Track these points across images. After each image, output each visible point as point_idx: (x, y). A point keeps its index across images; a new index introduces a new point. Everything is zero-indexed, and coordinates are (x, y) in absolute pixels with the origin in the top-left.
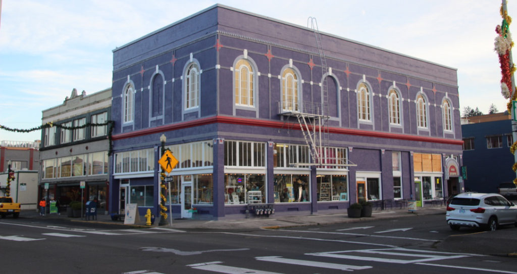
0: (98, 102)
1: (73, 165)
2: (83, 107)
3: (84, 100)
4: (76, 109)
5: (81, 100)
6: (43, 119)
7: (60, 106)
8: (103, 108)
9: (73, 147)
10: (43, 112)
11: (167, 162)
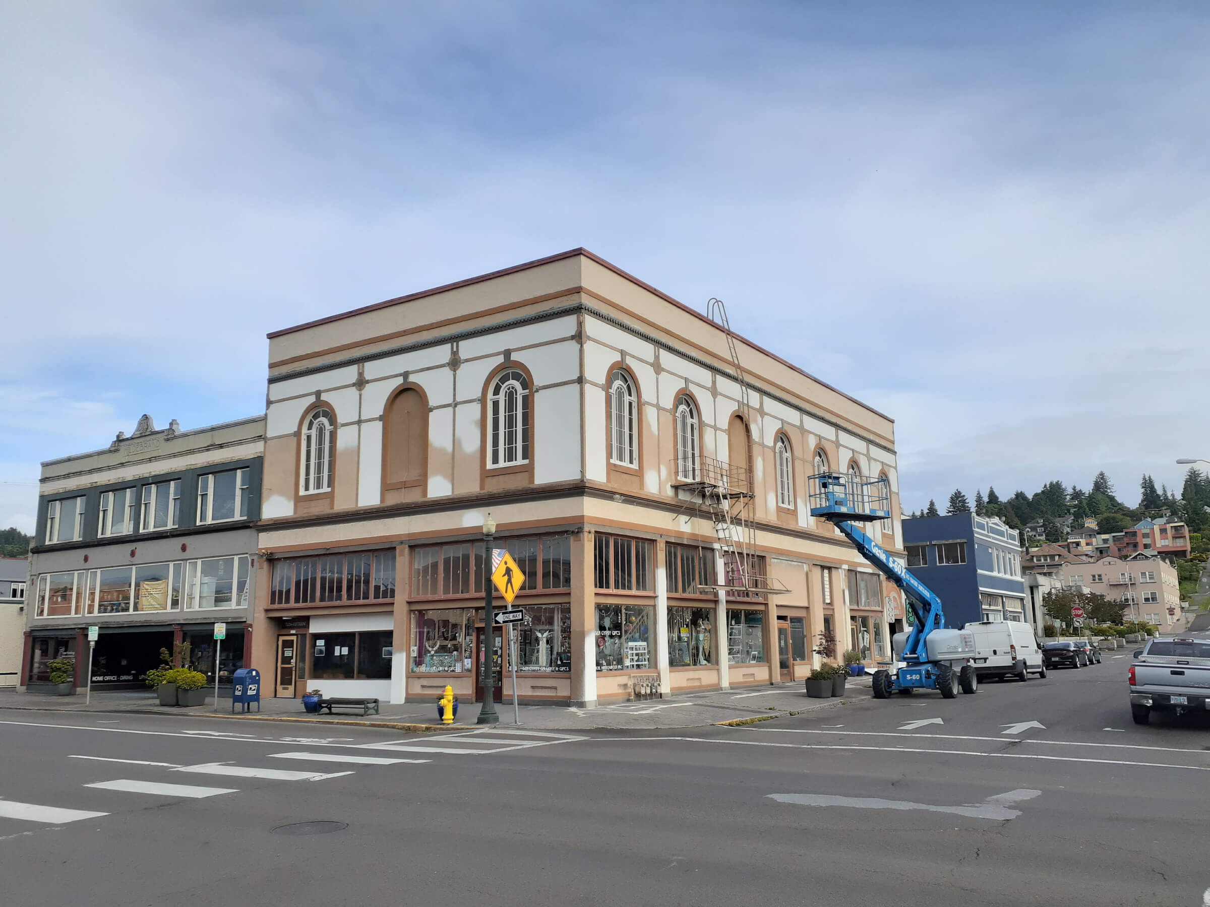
0: (221, 446)
1: (137, 585)
2: (175, 456)
3: (175, 441)
4: (150, 460)
5: (168, 440)
6: (43, 480)
7: (100, 453)
8: (236, 459)
9: (140, 546)
10: (45, 465)
11: (506, 577)
